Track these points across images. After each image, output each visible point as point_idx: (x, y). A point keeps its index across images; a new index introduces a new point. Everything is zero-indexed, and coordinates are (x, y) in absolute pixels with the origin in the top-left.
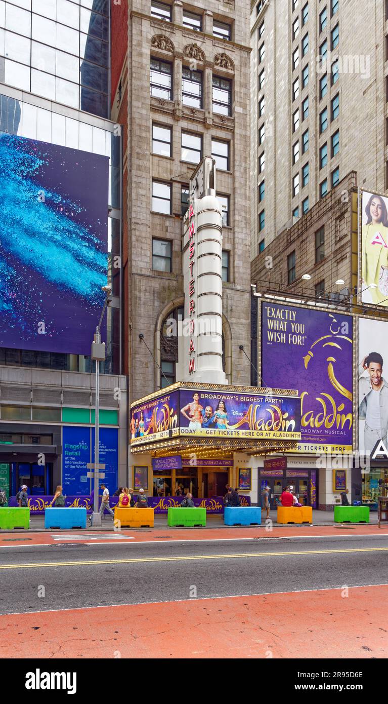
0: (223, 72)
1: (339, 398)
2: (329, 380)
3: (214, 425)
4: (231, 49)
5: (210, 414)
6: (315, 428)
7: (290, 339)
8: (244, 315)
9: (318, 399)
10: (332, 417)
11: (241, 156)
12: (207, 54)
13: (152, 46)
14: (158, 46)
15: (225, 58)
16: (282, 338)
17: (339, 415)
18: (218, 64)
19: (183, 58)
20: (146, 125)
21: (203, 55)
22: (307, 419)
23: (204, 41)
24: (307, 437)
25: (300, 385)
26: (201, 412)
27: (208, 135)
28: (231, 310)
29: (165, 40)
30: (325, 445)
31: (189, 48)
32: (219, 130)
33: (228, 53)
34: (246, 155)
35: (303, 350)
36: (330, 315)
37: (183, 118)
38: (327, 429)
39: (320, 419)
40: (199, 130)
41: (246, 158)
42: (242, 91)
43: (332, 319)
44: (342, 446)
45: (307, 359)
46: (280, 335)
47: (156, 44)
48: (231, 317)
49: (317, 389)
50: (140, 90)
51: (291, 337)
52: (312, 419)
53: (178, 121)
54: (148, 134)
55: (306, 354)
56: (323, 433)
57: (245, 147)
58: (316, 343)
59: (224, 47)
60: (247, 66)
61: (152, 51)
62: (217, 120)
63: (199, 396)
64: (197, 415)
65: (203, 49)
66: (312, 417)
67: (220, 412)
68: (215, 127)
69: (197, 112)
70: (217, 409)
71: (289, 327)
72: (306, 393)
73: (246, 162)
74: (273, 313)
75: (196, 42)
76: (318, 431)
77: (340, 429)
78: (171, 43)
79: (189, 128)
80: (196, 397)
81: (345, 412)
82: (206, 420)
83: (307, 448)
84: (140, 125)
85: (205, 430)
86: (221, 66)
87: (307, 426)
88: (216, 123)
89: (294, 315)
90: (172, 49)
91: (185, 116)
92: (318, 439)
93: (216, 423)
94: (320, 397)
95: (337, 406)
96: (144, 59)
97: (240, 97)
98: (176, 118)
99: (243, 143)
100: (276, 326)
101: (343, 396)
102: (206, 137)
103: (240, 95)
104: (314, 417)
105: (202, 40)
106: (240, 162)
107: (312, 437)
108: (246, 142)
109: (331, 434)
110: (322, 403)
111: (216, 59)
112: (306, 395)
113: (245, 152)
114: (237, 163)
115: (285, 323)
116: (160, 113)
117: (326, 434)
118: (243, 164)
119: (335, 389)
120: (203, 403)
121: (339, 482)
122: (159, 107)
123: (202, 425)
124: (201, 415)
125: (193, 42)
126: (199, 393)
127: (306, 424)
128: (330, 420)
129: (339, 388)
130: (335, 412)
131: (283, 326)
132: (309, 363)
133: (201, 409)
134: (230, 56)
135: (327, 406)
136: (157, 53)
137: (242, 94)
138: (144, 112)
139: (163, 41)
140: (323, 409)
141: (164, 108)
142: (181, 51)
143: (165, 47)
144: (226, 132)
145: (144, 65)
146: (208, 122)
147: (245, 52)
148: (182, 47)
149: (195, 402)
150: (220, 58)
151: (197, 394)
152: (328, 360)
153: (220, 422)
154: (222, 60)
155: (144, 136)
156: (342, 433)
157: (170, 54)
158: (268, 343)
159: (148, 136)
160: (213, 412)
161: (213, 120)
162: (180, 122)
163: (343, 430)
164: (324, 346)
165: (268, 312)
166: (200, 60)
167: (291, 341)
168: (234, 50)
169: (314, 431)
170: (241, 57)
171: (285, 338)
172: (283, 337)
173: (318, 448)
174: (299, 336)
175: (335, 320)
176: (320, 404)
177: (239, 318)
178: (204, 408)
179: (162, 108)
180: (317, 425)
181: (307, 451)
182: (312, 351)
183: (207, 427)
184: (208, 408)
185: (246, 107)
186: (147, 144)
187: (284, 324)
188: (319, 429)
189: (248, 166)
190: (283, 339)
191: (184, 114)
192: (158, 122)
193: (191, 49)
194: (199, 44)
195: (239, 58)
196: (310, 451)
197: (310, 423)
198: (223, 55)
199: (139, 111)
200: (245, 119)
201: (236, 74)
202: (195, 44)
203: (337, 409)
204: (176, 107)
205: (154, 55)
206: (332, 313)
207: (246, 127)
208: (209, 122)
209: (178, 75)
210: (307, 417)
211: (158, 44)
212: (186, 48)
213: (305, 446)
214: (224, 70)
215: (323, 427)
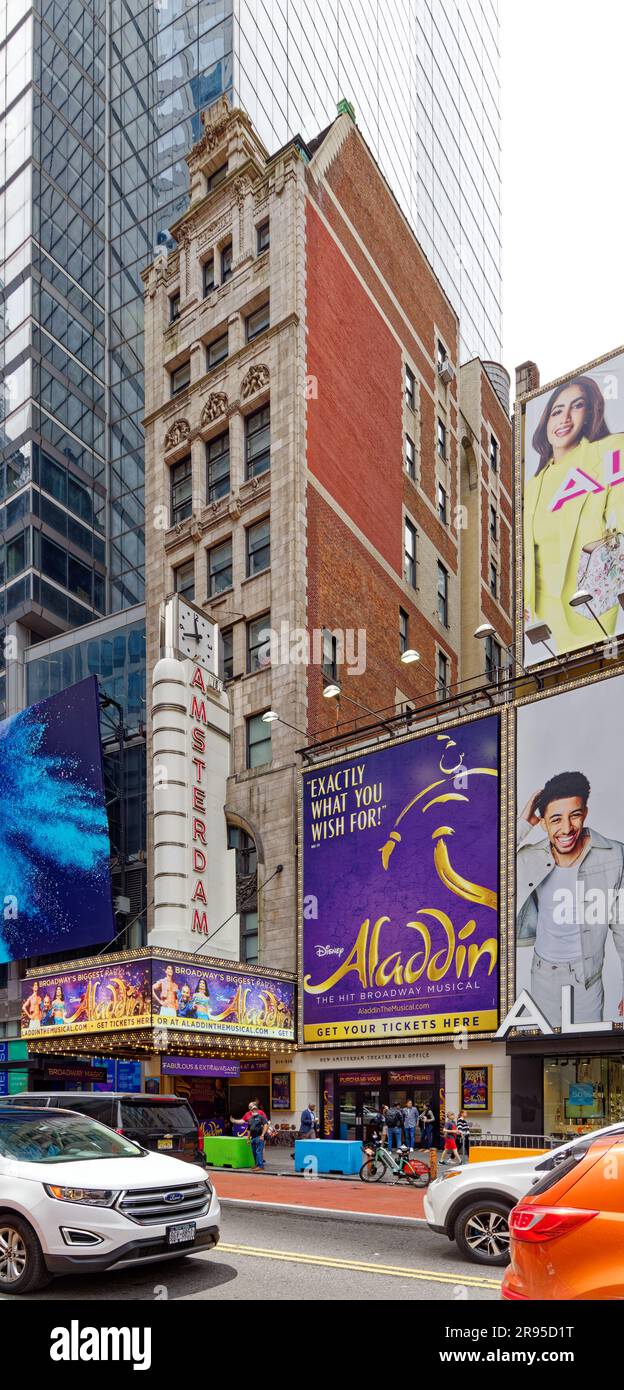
1: (461, 910)
2: (437, 877)
3: (191, 1014)
5: (187, 997)
6: (405, 985)
7: (352, 823)
8: (283, 811)
9: (412, 925)
10: (444, 956)
11: (280, 528)
12: (230, 394)
15: (254, 374)
16: (338, 826)
17: (462, 950)
18: (248, 392)
21: (225, 401)
22: (387, 971)
24: (388, 1005)
25: (373, 906)
26: (176, 993)
28: (265, 811)
30: (429, 1018)
32: (253, 508)
35: (379, 835)
36: (441, 737)
37: (205, 530)
38: (432, 983)
39: (416, 966)
40: (226, 534)
43: (446, 741)
44: (470, 1015)
45: (387, 850)
46: (334, 824)
48: (264, 823)
49: (409, 904)
51: (356, 818)
52: (398, 969)
55: (385, 839)
56: (424, 992)
58: (406, 810)
60: (290, 353)
63: (174, 969)
64: (171, 997)
65: (224, 391)
66: (398, 964)
67: (200, 996)
68: (246, 509)
70: (197, 990)
71: (351, 800)
72: (385, 918)
74: (322, 787)
76: (411, 991)
77: (465, 978)
79: (214, 540)
80: (169, 971)
81: (477, 939)
82: (183, 1006)
83: (389, 1027)
85: (181, 1019)
86: (252, 392)
87: (388, 984)
88: (245, 500)
89: (361, 774)
91: (205, 526)
92: (412, 1007)
93: (195, 1011)
94: (416, 920)
95: (457, 928)
100: (327, 809)
101: (472, 903)
102: (235, 537)
104: (404, 964)
106: (279, 539)
107: (399, 1004)
109: (443, 992)
110: (422, 932)
112: (385, 923)
114: (274, 546)
115: (344, 795)
117: (431, 993)
118: (284, 541)
119: (450, 892)
120: (179, 980)
121: (471, 1093)
123: (178, 1012)
124: (176, 998)
126: (173, 965)
127: (386, 980)
128: (440, 964)
129: (463, 889)
130: (452, 942)
131: (340, 805)
132: (391, 857)
133: (175, 988)
135: (432, 934)
140: (423, 944)
144: (263, 502)
146: (233, 510)
149: (168, 978)
150: (248, 380)
151: (170, 967)
152: (434, 836)
153: (201, 1010)
154: (251, 382)
156: (469, 985)
158: (313, 847)
160: (191, 994)
162: (202, 541)
163: (472, 981)
164: (424, 810)
165: (313, 788)
166: (222, 412)
167: (356, 826)
169: (402, 992)
171: (342, 825)
172: (340, 823)
173: (411, 1026)
174: (370, 811)
175: (452, 743)
176: (417, 933)
177: (277, 820)
178: (180, 988)
180: (410, 977)
181: (389, 1033)
182: (397, 830)
183: (183, 1016)
184: (186, 989)
187: (341, 799)
188: (414, 985)
190: (340, 828)
196: (395, 1033)
197: (393, 977)
198: (251, 371)
203: (456, 936)
206: (441, 732)
210: (387, 966)
213: (385, 1025)
215: (423, 981)
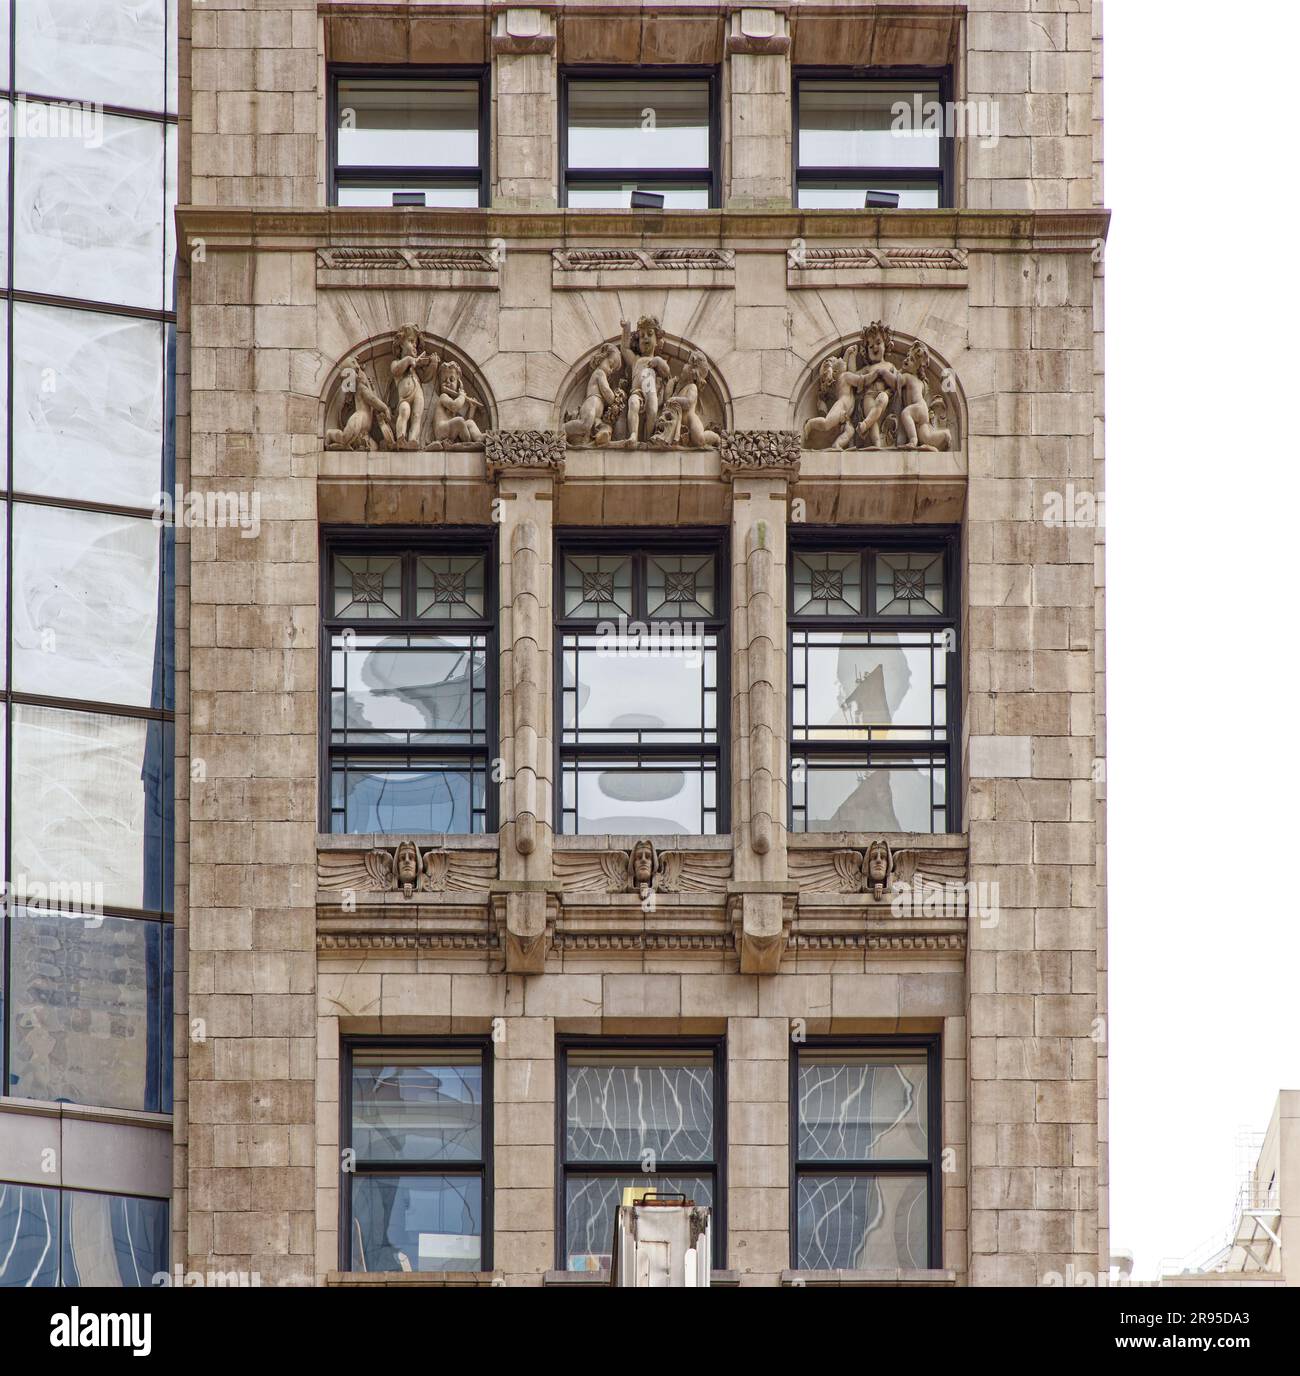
0: (875, 485)
4: (936, 276)
11: (1020, 1129)
12: (740, 380)
13: (331, 446)
14: (374, 431)
15: (886, 367)
18: (838, 429)
19: (554, 470)
20: (283, 1073)
21: (714, 396)
23: (724, 278)
27: (759, 1027)
29: (421, 370)
31: (602, 375)
32: (852, 968)
33: (907, 317)
34: (1063, 1105)
37: (564, 942)
40: (690, 1010)
41: (1060, 1130)
42: (1028, 596)
47: (359, 419)
50: (244, 815)
53: (527, 976)
54: (299, 1136)
57: (1057, 1048)
59: (873, 276)
60: (1071, 378)
61: (328, 491)
62: (829, 891)
65: (708, 344)
68: (812, 954)
69: (674, 870)
73: (1060, 1166)
75: (653, 306)
78: (473, 380)
79: (614, 1010)
84: (242, 1089)
86: (862, 442)
88: (818, 913)
90: (473, 428)
91: (574, 926)
96: (271, 571)
97: (1016, 651)
98: (514, 962)
99: (1039, 1015)
102: (742, 1051)
103: (1013, 635)
105: (706, 278)
106: (1016, 1171)
108: (1060, 1001)
111: (822, 391)
113: (1057, 1083)
114: (990, 1192)
116: (396, 953)
118: (1043, 1193)
122: (382, 912)
125: (631, 311)
134: (928, 338)
136: (369, 488)
137: (1029, 626)
138: (271, 977)
139: (411, 383)
141: (414, 911)
142: (541, 418)
143: (430, 422)
144: (907, 968)
145: (271, 617)
146: (750, 928)
147: (1049, 266)
148: (550, 383)
150: (851, 375)
154: (859, 392)
155: (272, 1161)
157: (464, 465)
159: (302, 1155)
161: (790, 898)
162: (546, 982)
166: (691, 443)
168: (956, 277)
170: (1016, 312)
179: (405, 912)
185: (1063, 715)
186: (294, 1213)
189: (1076, 1194)
191: (565, 912)
192: (389, 1030)
193: (623, 377)
194: (675, 316)
195: (1002, 322)
198: (873, 342)
199: (236, 977)
200: (1056, 823)
201: (975, 471)
202: (649, 326)
204: (513, 871)
205: (352, 513)
207: (1064, 885)
208: (762, 920)
209: (519, 617)
211: (375, 414)
212: (583, 376)
214: (882, 463)
